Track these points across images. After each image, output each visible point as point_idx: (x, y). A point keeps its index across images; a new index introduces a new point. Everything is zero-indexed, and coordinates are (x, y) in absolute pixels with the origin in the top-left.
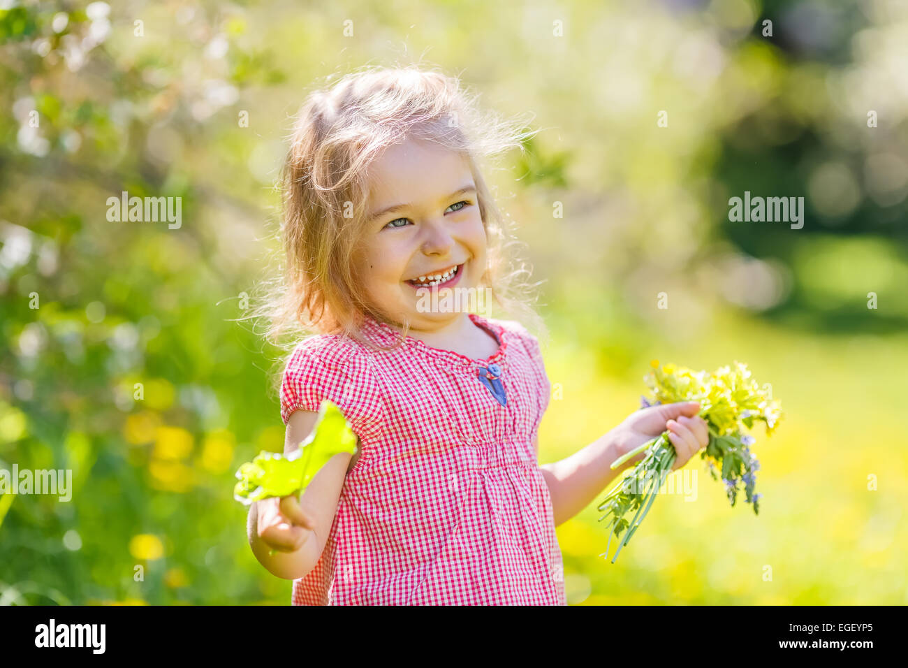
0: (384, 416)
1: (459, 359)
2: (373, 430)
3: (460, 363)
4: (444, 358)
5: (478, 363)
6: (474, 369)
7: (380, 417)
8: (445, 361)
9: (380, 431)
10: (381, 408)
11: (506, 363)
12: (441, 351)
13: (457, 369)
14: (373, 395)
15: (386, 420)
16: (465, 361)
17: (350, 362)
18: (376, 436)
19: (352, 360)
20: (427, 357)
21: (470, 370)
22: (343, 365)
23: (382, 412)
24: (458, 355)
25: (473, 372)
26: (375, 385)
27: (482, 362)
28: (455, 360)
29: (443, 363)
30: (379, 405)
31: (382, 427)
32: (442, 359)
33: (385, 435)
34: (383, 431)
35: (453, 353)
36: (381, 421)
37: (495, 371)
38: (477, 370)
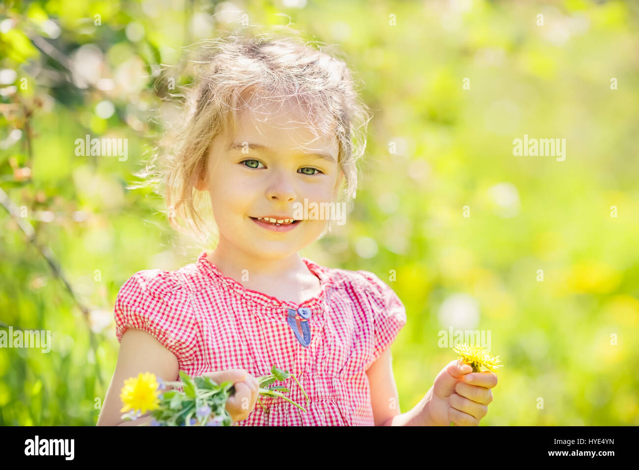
0: (198, 342)
1: (269, 301)
2: (187, 354)
3: (270, 305)
4: (256, 300)
5: (288, 305)
6: (284, 310)
7: (194, 342)
8: (256, 302)
9: (194, 356)
10: (196, 335)
11: (320, 308)
12: (255, 292)
13: (266, 310)
14: (189, 323)
15: (199, 346)
16: (275, 302)
17: (172, 294)
18: (190, 360)
19: (174, 293)
20: (241, 299)
21: (279, 311)
22: (166, 295)
23: (196, 338)
24: (269, 297)
25: (282, 312)
26: (192, 314)
27: (292, 305)
28: (266, 301)
29: (254, 304)
30: (194, 332)
31: (195, 352)
32: (254, 301)
33: (198, 360)
34: (196, 356)
35: (265, 295)
36: (195, 346)
37: (304, 314)
38: (286, 311)
